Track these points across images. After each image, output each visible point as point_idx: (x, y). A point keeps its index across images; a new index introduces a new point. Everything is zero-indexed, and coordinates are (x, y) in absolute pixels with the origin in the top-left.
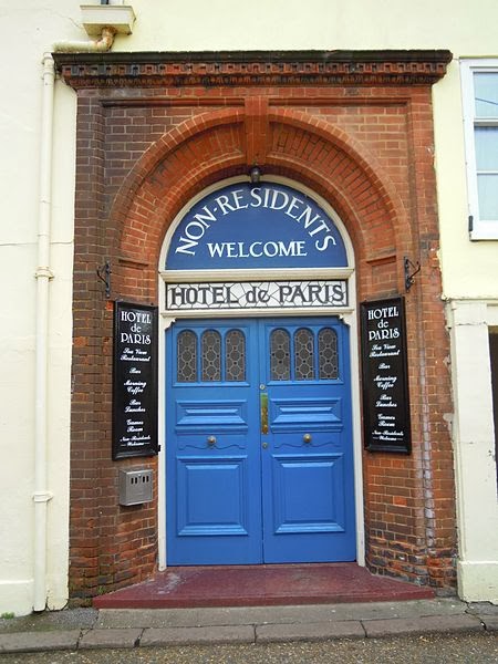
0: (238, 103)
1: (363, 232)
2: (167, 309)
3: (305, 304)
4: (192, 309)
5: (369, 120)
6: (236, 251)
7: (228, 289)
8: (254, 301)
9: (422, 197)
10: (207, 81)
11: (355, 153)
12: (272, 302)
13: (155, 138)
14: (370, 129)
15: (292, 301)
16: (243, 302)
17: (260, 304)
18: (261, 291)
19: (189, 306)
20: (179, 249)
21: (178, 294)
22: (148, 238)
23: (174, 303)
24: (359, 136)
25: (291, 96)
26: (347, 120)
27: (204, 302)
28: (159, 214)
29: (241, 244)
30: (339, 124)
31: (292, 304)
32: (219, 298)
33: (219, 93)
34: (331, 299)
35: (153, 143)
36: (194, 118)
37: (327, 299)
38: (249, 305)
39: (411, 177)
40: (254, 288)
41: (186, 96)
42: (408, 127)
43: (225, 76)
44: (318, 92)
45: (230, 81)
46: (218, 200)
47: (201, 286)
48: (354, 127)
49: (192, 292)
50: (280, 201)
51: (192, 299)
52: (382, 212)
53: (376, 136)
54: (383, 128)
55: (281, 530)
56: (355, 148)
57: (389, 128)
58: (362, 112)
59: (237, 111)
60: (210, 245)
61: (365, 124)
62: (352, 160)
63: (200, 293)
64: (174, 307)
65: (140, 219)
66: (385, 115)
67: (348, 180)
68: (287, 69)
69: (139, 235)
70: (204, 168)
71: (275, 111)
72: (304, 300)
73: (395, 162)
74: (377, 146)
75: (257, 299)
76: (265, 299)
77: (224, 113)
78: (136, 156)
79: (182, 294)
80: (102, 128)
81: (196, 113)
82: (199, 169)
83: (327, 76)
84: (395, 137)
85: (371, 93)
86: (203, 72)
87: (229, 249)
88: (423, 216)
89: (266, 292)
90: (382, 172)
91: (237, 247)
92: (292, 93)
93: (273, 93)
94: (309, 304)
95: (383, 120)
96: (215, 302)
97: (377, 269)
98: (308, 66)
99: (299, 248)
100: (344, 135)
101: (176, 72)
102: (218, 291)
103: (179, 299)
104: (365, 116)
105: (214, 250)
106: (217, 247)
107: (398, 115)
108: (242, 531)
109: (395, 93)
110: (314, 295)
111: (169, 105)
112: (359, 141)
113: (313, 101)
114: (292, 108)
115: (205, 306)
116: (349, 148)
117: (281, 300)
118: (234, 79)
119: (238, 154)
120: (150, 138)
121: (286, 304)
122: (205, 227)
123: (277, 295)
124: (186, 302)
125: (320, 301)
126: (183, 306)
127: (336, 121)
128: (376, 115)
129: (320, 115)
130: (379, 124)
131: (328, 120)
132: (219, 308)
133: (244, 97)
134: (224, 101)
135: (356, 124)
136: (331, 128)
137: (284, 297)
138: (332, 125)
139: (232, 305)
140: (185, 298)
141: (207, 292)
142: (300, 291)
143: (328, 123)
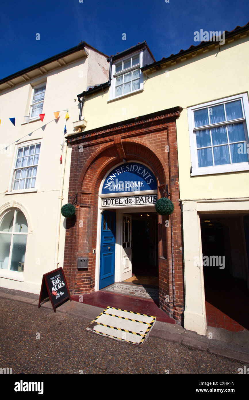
0: (113, 140)
2: (102, 206)
3: (144, 203)
7: (119, 199)
8: (127, 203)
10: (103, 136)
12: (133, 203)
13: (91, 155)
14: (154, 140)
15: (140, 202)
16: (124, 203)
17: (129, 204)
18: (130, 200)
19: (108, 205)
20: (105, 187)
21: (105, 202)
23: (104, 204)
24: (151, 143)
25: (128, 135)
26: (147, 139)
27: (113, 204)
30: (144, 140)
31: (140, 204)
32: (117, 202)
33: (107, 138)
34: (153, 201)
35: (90, 157)
36: (100, 147)
37: (152, 201)
38: (126, 204)
41: (98, 141)
44: (136, 132)
45: (109, 134)
46: (117, 171)
47: (112, 199)
48: (149, 140)
50: (135, 168)
51: (109, 203)
53: (157, 142)
54: (159, 139)
57: (161, 139)
58: (152, 135)
59: (112, 143)
61: (153, 139)
63: (111, 201)
64: (104, 206)
65: (89, 180)
66: (160, 134)
68: (125, 126)
69: (89, 184)
70: (107, 162)
71: (124, 140)
72: (144, 202)
73: (164, 150)
75: (128, 202)
76: (131, 202)
77: (108, 144)
78: (86, 161)
79: (106, 202)
81: (101, 146)
83: (138, 126)
84: (164, 141)
85: (154, 128)
86: (101, 133)
89: (131, 200)
93: (123, 135)
94: (145, 203)
95: (159, 136)
96: (115, 204)
98: (131, 124)
100: (146, 144)
101: (94, 135)
102: (117, 200)
103: (105, 203)
104: (153, 136)
107: (164, 133)
109: (162, 126)
110: (147, 200)
111: (94, 145)
112: (150, 145)
113: (135, 135)
114: (129, 138)
115: (113, 205)
117: (136, 202)
119: (117, 156)
120: (89, 155)
121: (138, 204)
122: (112, 179)
123: (135, 201)
124: (107, 204)
125: (149, 202)
126: (107, 205)
127: (143, 140)
128: (157, 135)
129: (138, 139)
130: (158, 138)
131: (140, 140)
132: (117, 206)
133: (114, 138)
134: (109, 141)
135: (150, 139)
136: (141, 142)
137: (137, 201)
138: (142, 141)
139: (121, 205)
140: (107, 203)
141: (113, 200)
142: (142, 199)
143: (140, 141)
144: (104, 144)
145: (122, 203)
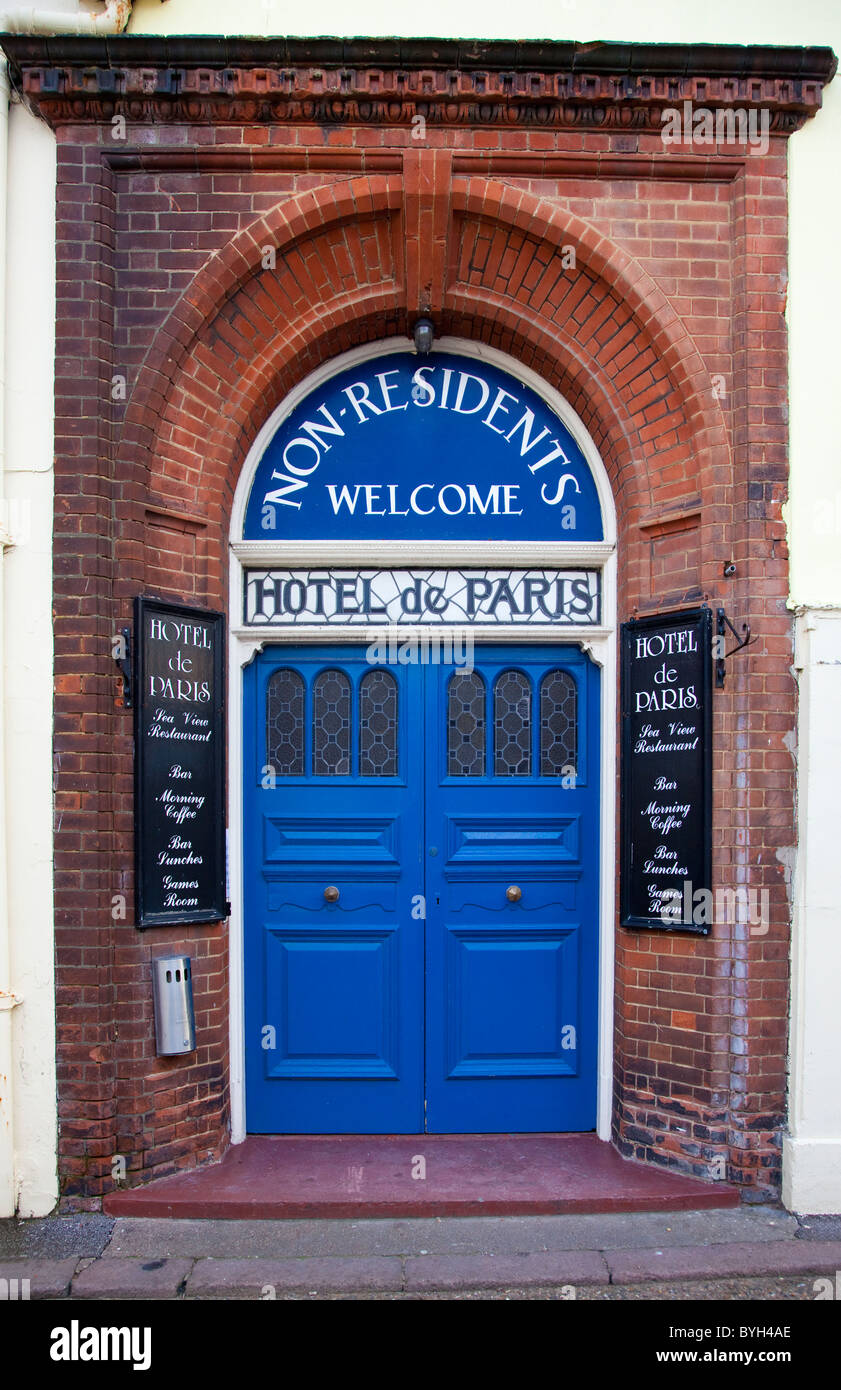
0: (391, 165)
1: (637, 463)
2: (246, 621)
3: (517, 618)
4: (294, 624)
5: (657, 211)
6: (382, 502)
7: (367, 583)
8: (417, 610)
9: (758, 387)
10: (325, 112)
11: (625, 286)
12: (454, 613)
13: (218, 241)
14: (659, 231)
15: (492, 610)
16: (395, 610)
17: (429, 616)
18: (431, 589)
19: (288, 617)
20: (271, 497)
21: (269, 593)
22: (208, 468)
23: (259, 610)
24: (637, 248)
25: (499, 151)
26: (613, 212)
27: (320, 610)
28: (230, 415)
29: (392, 488)
30: (595, 218)
31: (491, 618)
32: (349, 603)
33: (350, 140)
34: (567, 608)
35: (214, 253)
36: (298, 198)
37: (560, 609)
38: (407, 617)
39: (738, 342)
40: (418, 582)
41: (281, 146)
42: (736, 230)
43: (364, 99)
45: (373, 112)
46: (349, 391)
47: (314, 575)
48: (624, 226)
49: (295, 590)
50: (473, 396)
51: (295, 603)
52: (675, 420)
54: (685, 231)
55: (459, 1070)
56: (626, 273)
57: (699, 232)
58: (643, 193)
59: (386, 184)
60: (332, 489)
61: (649, 221)
62: (620, 302)
63: (312, 591)
64: (260, 619)
65: (191, 425)
66: (690, 202)
67: (611, 347)
68: (491, 87)
69: (186, 459)
70: (320, 316)
71: (467, 184)
73: (706, 307)
74: (672, 270)
75: (423, 606)
76: (440, 604)
77: (361, 187)
78: (180, 281)
79: (275, 593)
80: (109, 219)
81: (303, 186)
82: (310, 316)
83: (574, 104)
84: (709, 251)
86: (317, 89)
87: (369, 498)
88: (758, 428)
89: (441, 591)
90: (680, 329)
91: (385, 493)
92: (500, 143)
93: (460, 143)
94: (524, 618)
95: (687, 213)
96: (340, 610)
97: (660, 543)
98: (536, 81)
99: (507, 497)
100: (606, 245)
101: (260, 88)
102: (348, 588)
103: (269, 603)
104: (649, 202)
105: (340, 498)
106: (345, 492)
107: (716, 203)
108: (387, 1071)
109: (713, 151)
110: (534, 600)
111: (246, 167)
112: (636, 260)
113: (544, 165)
114: (501, 180)
115: (321, 618)
116: (614, 273)
117: (471, 609)
118: (381, 108)
119: (388, 285)
120: (209, 241)
121: (480, 617)
123: (462, 599)
124: (283, 609)
125: (546, 611)
126: (277, 618)
127: (588, 213)
128: (672, 202)
129: (557, 198)
130: (676, 221)
131: (574, 208)
132: (348, 623)
133: (402, 151)
134: (363, 161)
135: (630, 220)
136: (580, 227)
137: (477, 602)
138: (583, 220)
139: (374, 617)
140: (282, 601)
141: (326, 588)
142: (508, 590)
143: (574, 217)
144: (323, 176)
145: (383, 611)
